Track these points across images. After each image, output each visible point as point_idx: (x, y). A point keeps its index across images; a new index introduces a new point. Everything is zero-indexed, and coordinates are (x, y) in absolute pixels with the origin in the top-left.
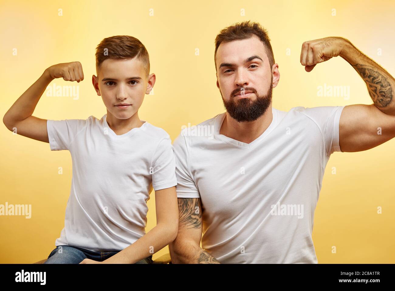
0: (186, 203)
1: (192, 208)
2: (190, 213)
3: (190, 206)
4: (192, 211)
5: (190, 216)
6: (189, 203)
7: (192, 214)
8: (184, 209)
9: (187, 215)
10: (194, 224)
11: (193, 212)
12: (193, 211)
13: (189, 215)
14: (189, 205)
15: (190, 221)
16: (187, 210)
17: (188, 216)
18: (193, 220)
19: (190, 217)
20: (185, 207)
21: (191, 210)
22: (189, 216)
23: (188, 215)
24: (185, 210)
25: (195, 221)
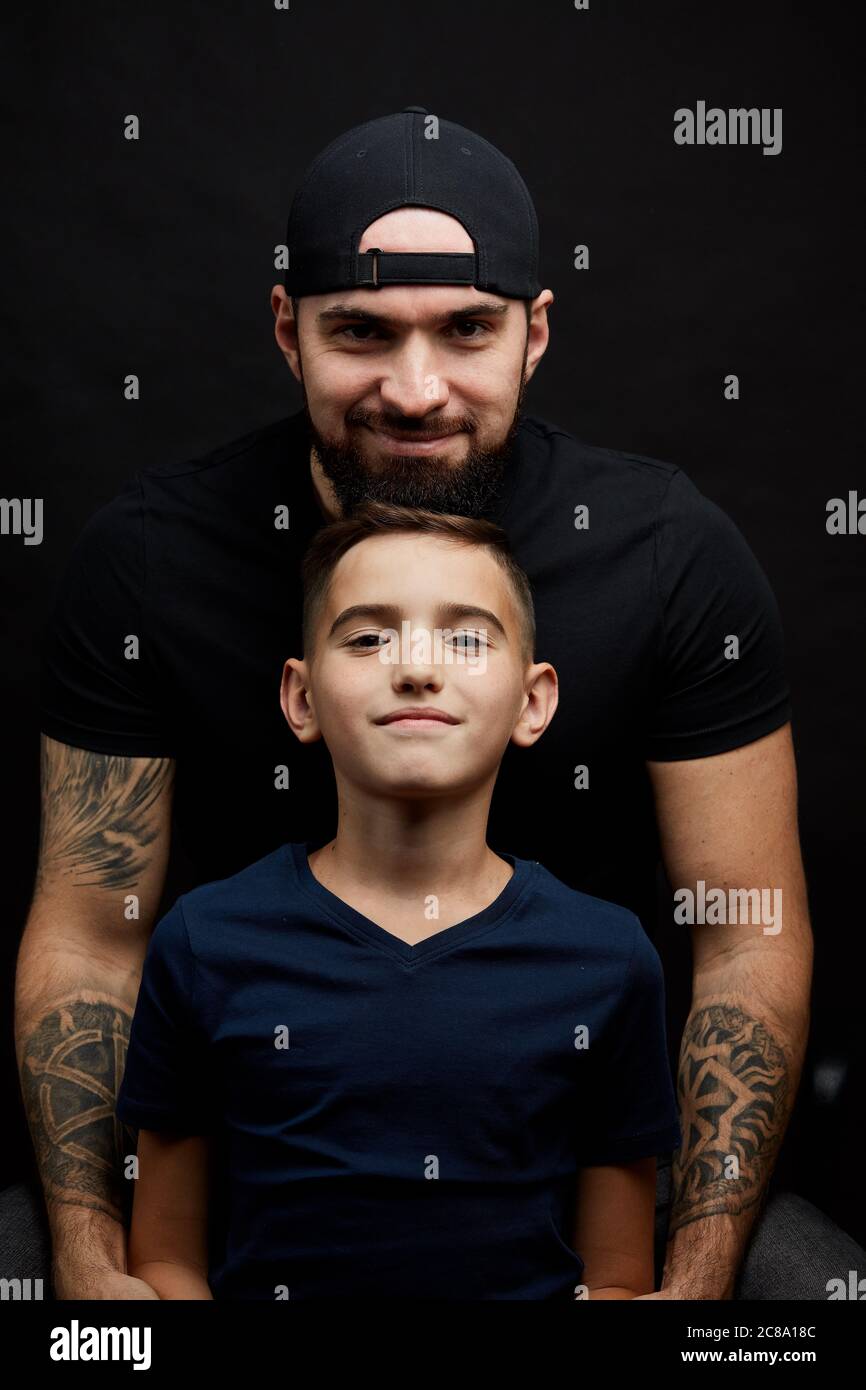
0: (99, 776)
1: (116, 801)
2: (103, 822)
3: (112, 792)
4: (112, 812)
5: (99, 835)
6: (110, 780)
7: (108, 824)
8: (86, 799)
9: (88, 829)
10: (105, 868)
11: (116, 816)
12: (117, 812)
13: (98, 829)
14: (111, 786)
15: (93, 855)
16: (94, 807)
17: (90, 834)
18: (108, 853)
19: (98, 839)
20: (91, 791)
21: (109, 809)
22: (95, 831)
23: (95, 827)
24: (88, 804)
25: (113, 856)
